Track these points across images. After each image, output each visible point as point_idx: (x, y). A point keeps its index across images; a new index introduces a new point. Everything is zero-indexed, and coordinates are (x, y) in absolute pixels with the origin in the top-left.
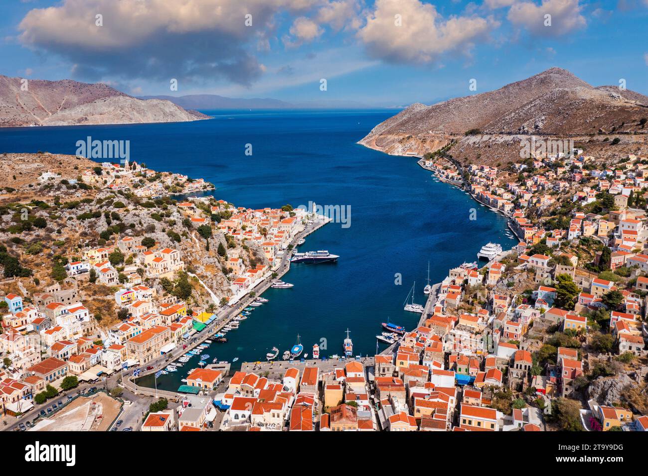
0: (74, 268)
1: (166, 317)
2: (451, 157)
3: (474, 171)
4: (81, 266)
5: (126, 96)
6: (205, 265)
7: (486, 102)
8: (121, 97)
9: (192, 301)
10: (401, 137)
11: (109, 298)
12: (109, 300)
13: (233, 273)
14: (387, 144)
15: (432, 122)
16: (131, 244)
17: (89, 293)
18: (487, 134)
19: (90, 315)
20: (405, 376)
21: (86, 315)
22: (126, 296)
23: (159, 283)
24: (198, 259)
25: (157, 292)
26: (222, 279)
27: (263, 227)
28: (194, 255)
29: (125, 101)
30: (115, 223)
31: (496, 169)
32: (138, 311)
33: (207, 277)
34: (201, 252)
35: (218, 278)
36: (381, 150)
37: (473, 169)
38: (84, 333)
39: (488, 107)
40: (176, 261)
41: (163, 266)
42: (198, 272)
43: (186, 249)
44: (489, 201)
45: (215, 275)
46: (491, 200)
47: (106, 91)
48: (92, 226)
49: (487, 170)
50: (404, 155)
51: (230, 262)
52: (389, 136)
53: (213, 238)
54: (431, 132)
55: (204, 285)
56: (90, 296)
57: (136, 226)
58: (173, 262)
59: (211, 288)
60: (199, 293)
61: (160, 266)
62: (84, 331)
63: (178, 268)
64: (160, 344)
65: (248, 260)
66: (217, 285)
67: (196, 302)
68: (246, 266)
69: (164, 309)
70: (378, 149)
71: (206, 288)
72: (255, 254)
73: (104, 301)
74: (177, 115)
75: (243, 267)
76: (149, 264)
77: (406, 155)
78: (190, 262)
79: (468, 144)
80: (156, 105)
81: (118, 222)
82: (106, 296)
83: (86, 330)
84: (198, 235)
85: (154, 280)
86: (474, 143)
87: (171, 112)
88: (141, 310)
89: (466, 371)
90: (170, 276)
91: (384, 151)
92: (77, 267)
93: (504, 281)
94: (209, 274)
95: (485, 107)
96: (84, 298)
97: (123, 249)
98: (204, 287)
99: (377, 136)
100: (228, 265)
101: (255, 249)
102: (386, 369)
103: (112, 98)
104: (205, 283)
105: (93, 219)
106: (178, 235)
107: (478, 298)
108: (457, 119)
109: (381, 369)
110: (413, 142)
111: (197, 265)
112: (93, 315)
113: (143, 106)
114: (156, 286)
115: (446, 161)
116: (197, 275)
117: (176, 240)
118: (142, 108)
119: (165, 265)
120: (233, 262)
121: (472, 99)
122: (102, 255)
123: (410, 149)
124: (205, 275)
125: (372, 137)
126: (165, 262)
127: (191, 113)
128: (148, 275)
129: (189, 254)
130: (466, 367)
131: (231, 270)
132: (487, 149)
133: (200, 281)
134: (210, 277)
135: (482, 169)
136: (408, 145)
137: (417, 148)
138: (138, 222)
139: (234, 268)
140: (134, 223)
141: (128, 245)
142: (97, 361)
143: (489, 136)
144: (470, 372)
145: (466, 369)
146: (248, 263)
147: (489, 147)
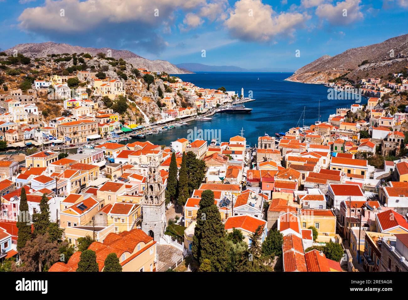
0: (38, 84)
1: (100, 119)
2: (348, 78)
3: (364, 83)
4: (44, 84)
5: (141, 58)
6: (143, 96)
7: (373, 50)
8: (138, 58)
9: (126, 116)
10: (314, 73)
11: (59, 104)
12: (58, 106)
13: (166, 107)
14: (304, 78)
15: (336, 63)
16: (87, 75)
17: (44, 100)
18: (373, 62)
19: (40, 112)
20: (283, 149)
21: (35, 110)
22: (71, 103)
23: (102, 100)
24: (138, 92)
25: (99, 106)
26: (155, 106)
27: (200, 92)
28: (136, 89)
29: (141, 61)
30: (79, 64)
31: (380, 80)
32: (77, 112)
33: (143, 104)
34: (141, 88)
35: (151, 105)
36: (300, 82)
37: (362, 82)
38: (29, 122)
39: (375, 53)
40: (119, 89)
41: (107, 89)
42: (137, 100)
43: (130, 84)
44: (374, 95)
45: (149, 103)
46: (375, 93)
47: (129, 55)
48: (62, 65)
49: (373, 80)
50: (315, 83)
51: (165, 100)
52: (306, 74)
53: (154, 84)
54: (334, 69)
55: (140, 109)
56: (44, 101)
57: (96, 68)
58: (117, 89)
59: (145, 111)
60: (134, 114)
61: (104, 89)
62: (30, 120)
63: (120, 94)
64: (87, 132)
65: (180, 102)
66: (150, 110)
67: (130, 117)
68: (177, 105)
69: (100, 115)
70: (298, 81)
71: (141, 111)
72: (186, 100)
73: (54, 106)
74: (172, 70)
75: (175, 105)
76: (97, 88)
77: (317, 83)
78: (132, 93)
79: (360, 70)
80: (159, 64)
81: (82, 64)
82: (57, 103)
83: (31, 119)
84: (143, 81)
85: (98, 97)
86: (364, 68)
87: (168, 68)
88: (80, 112)
89: (342, 150)
90: (112, 97)
91: (302, 82)
92: (41, 84)
93: (380, 104)
94: (145, 102)
95: (372, 52)
96: (38, 101)
97: (80, 78)
98: (139, 111)
99: (298, 75)
100: (163, 101)
101: (187, 97)
102: (268, 146)
103: (132, 58)
104: (141, 108)
105: (65, 62)
106: (126, 76)
107: (358, 117)
108: (353, 61)
109: (263, 145)
110: (321, 75)
111: (137, 96)
112: (41, 112)
113: (151, 64)
114: (99, 102)
115: (343, 81)
116: (136, 102)
117: (123, 78)
118: (150, 65)
119: (109, 89)
120: (166, 100)
121: (364, 48)
122: (63, 80)
123: (320, 79)
124: (142, 102)
125: (294, 76)
126: (109, 87)
127: (181, 69)
128: (94, 94)
129: (132, 88)
130: (341, 145)
131: (164, 105)
132: (373, 70)
133: (137, 106)
134: (145, 104)
135: (369, 81)
136: (318, 77)
137: (325, 79)
138: (97, 65)
139: (166, 103)
140: (94, 66)
141: (84, 75)
142: (31, 137)
143: (375, 64)
144: (346, 150)
145: (342, 147)
146: (179, 103)
147: (375, 69)
